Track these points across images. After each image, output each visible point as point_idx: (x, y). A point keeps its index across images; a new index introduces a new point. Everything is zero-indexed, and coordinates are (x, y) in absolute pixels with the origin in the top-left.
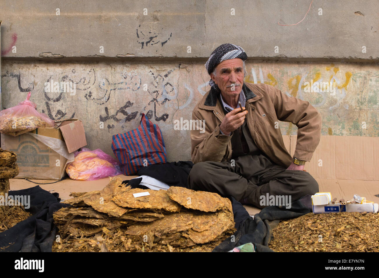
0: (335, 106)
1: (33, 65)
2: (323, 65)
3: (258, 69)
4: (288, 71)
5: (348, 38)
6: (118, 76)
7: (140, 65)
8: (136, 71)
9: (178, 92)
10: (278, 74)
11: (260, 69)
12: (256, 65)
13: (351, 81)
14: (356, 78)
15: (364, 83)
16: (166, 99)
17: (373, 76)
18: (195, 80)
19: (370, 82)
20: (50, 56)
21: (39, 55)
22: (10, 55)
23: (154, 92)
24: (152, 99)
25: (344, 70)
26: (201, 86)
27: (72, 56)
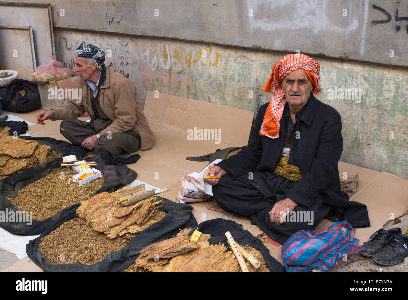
0: (211, 80)
2: (203, 46)
3: (169, 46)
4: (185, 49)
5: (210, 26)
6: (106, 43)
7: (114, 37)
8: (113, 41)
9: (132, 59)
10: (180, 50)
11: (170, 45)
12: (168, 42)
13: (219, 61)
14: (222, 58)
15: (227, 63)
16: (127, 63)
17: (232, 58)
18: (140, 51)
19: (230, 63)
20: (73, 27)
21: (69, 27)
22: (57, 26)
23: (122, 57)
24: (121, 62)
25: (215, 51)
26: (143, 56)
27: (82, 28)
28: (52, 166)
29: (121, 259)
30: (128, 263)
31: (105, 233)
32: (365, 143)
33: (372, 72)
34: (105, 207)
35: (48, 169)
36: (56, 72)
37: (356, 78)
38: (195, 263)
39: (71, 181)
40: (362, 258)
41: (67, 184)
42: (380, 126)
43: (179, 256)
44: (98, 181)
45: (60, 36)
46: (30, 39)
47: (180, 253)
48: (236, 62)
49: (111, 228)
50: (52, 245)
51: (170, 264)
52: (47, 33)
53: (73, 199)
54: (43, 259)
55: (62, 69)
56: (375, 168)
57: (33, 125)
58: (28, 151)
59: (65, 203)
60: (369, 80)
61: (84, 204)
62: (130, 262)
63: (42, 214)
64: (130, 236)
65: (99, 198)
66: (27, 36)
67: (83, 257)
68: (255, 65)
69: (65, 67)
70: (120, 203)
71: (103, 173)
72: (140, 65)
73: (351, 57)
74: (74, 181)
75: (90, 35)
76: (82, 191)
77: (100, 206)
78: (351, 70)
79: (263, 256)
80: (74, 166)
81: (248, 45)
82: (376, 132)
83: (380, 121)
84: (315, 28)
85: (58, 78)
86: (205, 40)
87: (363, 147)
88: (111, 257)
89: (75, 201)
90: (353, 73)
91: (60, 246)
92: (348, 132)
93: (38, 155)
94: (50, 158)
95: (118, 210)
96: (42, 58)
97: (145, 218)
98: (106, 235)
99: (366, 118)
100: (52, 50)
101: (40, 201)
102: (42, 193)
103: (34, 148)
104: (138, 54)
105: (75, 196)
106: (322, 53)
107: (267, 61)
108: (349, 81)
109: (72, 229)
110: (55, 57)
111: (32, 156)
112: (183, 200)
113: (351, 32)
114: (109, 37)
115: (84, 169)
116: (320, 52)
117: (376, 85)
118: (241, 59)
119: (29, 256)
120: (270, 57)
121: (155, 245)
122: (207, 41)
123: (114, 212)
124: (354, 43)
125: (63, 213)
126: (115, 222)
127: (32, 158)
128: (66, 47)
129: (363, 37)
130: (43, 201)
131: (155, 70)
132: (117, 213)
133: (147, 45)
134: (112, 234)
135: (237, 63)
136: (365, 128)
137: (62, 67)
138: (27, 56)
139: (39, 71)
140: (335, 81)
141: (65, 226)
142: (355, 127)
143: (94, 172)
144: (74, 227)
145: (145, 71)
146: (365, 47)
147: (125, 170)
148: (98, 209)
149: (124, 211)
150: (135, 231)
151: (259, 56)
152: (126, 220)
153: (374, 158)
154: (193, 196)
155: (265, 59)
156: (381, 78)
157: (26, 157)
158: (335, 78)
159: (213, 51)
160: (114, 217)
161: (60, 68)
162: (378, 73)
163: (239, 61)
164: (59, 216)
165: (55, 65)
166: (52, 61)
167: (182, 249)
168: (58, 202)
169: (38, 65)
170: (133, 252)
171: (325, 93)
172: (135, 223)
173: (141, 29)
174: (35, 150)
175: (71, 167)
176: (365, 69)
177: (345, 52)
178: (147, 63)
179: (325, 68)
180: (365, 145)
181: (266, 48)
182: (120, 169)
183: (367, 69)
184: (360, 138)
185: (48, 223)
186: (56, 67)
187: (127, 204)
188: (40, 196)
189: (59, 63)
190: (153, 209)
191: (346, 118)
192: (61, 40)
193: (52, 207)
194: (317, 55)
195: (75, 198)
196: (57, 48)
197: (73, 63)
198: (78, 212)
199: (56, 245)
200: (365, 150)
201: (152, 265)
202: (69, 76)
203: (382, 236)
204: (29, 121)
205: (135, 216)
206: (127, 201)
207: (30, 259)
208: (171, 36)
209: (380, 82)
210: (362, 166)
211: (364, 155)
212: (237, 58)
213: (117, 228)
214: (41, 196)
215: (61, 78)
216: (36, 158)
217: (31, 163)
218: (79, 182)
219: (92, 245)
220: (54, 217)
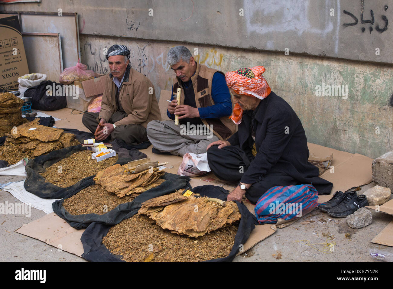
1: (95, 38)
2: (209, 48)
5: (215, 30)
9: (149, 61)
13: (223, 60)
14: (225, 59)
15: (229, 63)
16: (144, 65)
17: (233, 58)
18: (155, 54)
19: (232, 62)
20: (97, 34)
21: (93, 33)
22: (83, 32)
23: (139, 60)
24: (139, 65)
25: (219, 52)
26: (158, 58)
27: (104, 35)
28: (74, 149)
29: (127, 209)
30: (133, 213)
31: (116, 193)
32: (342, 129)
33: (346, 67)
34: (117, 175)
35: (71, 152)
36: (80, 73)
37: (334, 73)
38: (183, 209)
39: (90, 158)
40: (322, 213)
41: (87, 160)
42: (353, 114)
43: (172, 205)
44: (113, 159)
45: (86, 42)
46: (59, 45)
47: (172, 202)
48: (237, 61)
49: (121, 189)
50: (73, 203)
51: (164, 211)
52: (74, 39)
53: (91, 172)
54: (66, 213)
55: (86, 71)
56: (350, 151)
57: (59, 121)
58: (55, 137)
59: (85, 175)
60: (343, 74)
61: (100, 174)
62: (134, 212)
63: (66, 184)
64: (136, 195)
65: (112, 169)
66: (56, 42)
67: (98, 210)
68: (252, 64)
69: (89, 70)
70: (129, 171)
71: (117, 154)
72: (155, 66)
73: (328, 55)
74: (93, 158)
75: (112, 40)
76: (99, 166)
77: (113, 175)
78: (329, 66)
79: (238, 206)
80: (93, 146)
81: (246, 46)
82: (350, 119)
83: (353, 110)
84: (299, 31)
85: (82, 79)
86: (211, 42)
87: (340, 133)
88: (119, 208)
89: (93, 174)
90: (331, 69)
91: (79, 204)
92: (328, 120)
93: (63, 140)
94: (74, 143)
95: (127, 177)
96: (68, 62)
97: (149, 182)
98: (116, 195)
99: (341, 107)
100: (78, 55)
101: (64, 174)
102: (66, 168)
103: (60, 134)
104: (154, 56)
105: (94, 169)
106: (306, 52)
107: (262, 60)
108: (328, 75)
109: (89, 193)
110: (80, 60)
111: (58, 140)
112: (183, 174)
113: (327, 33)
114: (128, 42)
115: (102, 149)
116: (304, 51)
117: (349, 78)
118: (240, 59)
119: (55, 212)
120: (264, 57)
121: (154, 199)
122: (212, 44)
123: (124, 178)
124: (330, 43)
125: (83, 182)
126: (124, 185)
127: (58, 143)
128: (91, 52)
129: (337, 37)
130: (67, 173)
131: (168, 71)
132: (126, 178)
133: (161, 49)
134: (121, 194)
135: (238, 63)
136: (342, 116)
137: (87, 70)
138: (55, 61)
139: (66, 73)
140: (317, 76)
141: (84, 191)
142: (334, 116)
143: (110, 151)
144: (91, 191)
145: (159, 72)
146: (339, 46)
147: (137, 153)
148: (111, 176)
149: (132, 177)
150: (140, 191)
151: (255, 56)
152: (133, 184)
153: (349, 142)
154: (192, 171)
155: (261, 58)
156: (352, 72)
157: (53, 142)
158: (316, 74)
159: (217, 53)
160: (124, 182)
161: (84, 70)
162: (350, 68)
163: (239, 61)
164: (80, 184)
165: (80, 68)
166: (78, 64)
167: (174, 200)
168: (79, 174)
169: (64, 67)
170: (137, 205)
171: (309, 87)
172: (140, 186)
173: (156, 34)
174: (61, 136)
175: (90, 148)
176: (340, 65)
177: (323, 50)
178: (162, 65)
179: (308, 65)
180: (342, 131)
181: (261, 48)
182: (133, 153)
183: (342, 65)
184: (338, 125)
185: (70, 189)
186: (80, 69)
187: (134, 172)
188: (64, 170)
189: (83, 66)
190: (156, 176)
191: (326, 108)
192: (86, 45)
193: (74, 177)
194: (302, 53)
195: (93, 171)
196: (82, 53)
197: (96, 66)
198: (95, 180)
199: (76, 203)
200: (342, 136)
201: (150, 212)
202: (92, 78)
203: (338, 196)
204: (56, 117)
205: (140, 180)
206: (135, 170)
207: (55, 214)
208: (182, 40)
209: (352, 76)
210: (340, 150)
211: (341, 140)
212: (238, 58)
213: (126, 190)
214: (66, 170)
215: (85, 80)
216: (61, 142)
217: (58, 146)
218: (97, 158)
219: (105, 202)
220: (75, 185)
